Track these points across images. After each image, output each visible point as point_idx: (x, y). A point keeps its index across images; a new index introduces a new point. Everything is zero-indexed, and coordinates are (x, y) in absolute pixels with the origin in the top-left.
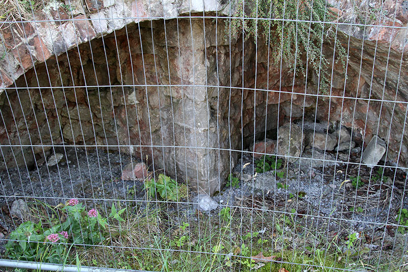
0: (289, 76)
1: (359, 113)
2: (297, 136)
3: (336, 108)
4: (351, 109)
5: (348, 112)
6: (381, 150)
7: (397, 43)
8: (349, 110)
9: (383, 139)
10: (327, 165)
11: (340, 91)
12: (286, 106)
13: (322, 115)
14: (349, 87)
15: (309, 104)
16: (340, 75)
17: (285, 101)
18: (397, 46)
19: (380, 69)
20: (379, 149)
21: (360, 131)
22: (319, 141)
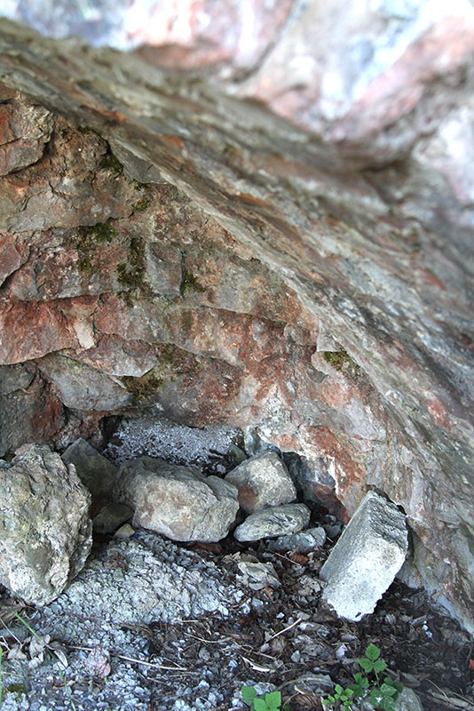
0: (53, 260)
1: (316, 404)
2: (54, 503)
3: (239, 384)
4: (291, 388)
5: (281, 400)
6: (388, 556)
7: (303, 69)
8: (285, 390)
9: (401, 509)
10: (182, 612)
11: (249, 323)
12: (58, 371)
13: (192, 405)
14: (280, 309)
15: (141, 366)
16: (243, 264)
17: (48, 355)
18: (299, 88)
19: (319, 245)
20: (380, 553)
21: (327, 467)
22: (168, 507)
